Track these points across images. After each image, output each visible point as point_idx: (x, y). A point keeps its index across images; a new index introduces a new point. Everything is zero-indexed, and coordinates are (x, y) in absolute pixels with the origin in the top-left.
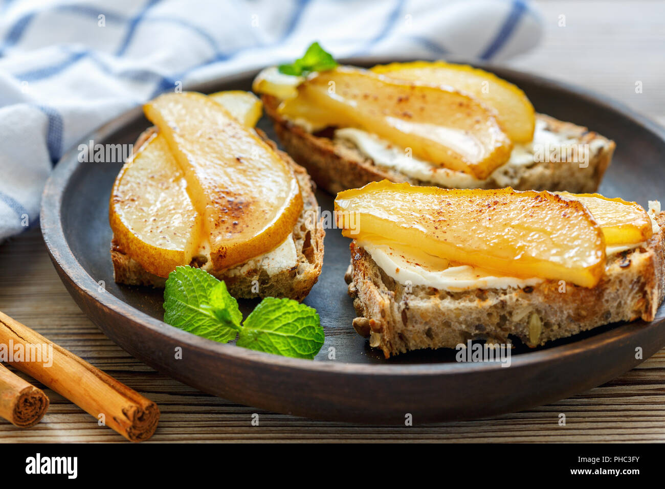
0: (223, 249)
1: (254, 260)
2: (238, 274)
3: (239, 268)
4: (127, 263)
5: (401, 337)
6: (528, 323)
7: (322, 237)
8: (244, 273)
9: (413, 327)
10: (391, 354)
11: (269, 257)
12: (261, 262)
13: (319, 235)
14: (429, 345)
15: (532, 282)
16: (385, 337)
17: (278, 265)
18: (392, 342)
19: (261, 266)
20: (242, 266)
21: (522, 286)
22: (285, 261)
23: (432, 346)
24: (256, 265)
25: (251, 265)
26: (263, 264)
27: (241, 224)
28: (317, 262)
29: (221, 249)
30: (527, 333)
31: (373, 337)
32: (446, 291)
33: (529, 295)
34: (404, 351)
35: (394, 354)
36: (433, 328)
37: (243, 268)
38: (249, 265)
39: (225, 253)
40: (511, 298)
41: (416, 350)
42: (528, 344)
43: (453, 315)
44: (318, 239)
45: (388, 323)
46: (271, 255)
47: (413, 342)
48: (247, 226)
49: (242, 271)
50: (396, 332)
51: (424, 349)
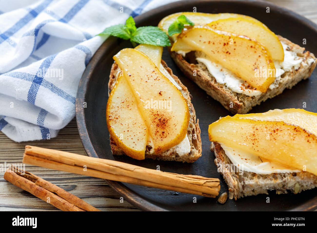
0: (160, 147)
1: (172, 148)
2: (166, 155)
3: (166, 152)
4: (118, 150)
5: (242, 193)
6: (294, 186)
7: (199, 133)
8: (169, 154)
9: (247, 189)
10: (237, 198)
11: (179, 146)
12: (175, 149)
13: (198, 131)
14: (253, 194)
15: (296, 171)
16: (235, 194)
17: (183, 152)
18: (238, 195)
19: (176, 151)
20: (168, 151)
21: (292, 172)
22: (186, 150)
23: (254, 195)
24: (173, 150)
25: (171, 150)
26: (176, 150)
27: (166, 132)
28: (199, 149)
29: (159, 148)
30: (294, 189)
31: (230, 194)
32: (259, 174)
33: (295, 177)
34: (243, 197)
35: (239, 198)
36: (255, 189)
37: (168, 152)
38: (170, 151)
39: (161, 149)
40: (288, 179)
41: (248, 196)
42: (294, 192)
43: (264, 185)
44: (198, 134)
45: (237, 190)
46: (179, 145)
47: (246, 194)
48: (169, 134)
49: (168, 154)
50: (240, 192)
51: (251, 196)
